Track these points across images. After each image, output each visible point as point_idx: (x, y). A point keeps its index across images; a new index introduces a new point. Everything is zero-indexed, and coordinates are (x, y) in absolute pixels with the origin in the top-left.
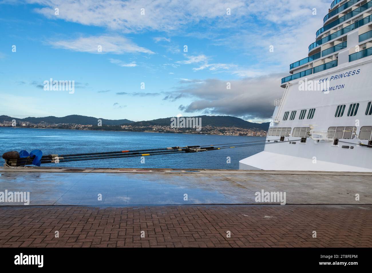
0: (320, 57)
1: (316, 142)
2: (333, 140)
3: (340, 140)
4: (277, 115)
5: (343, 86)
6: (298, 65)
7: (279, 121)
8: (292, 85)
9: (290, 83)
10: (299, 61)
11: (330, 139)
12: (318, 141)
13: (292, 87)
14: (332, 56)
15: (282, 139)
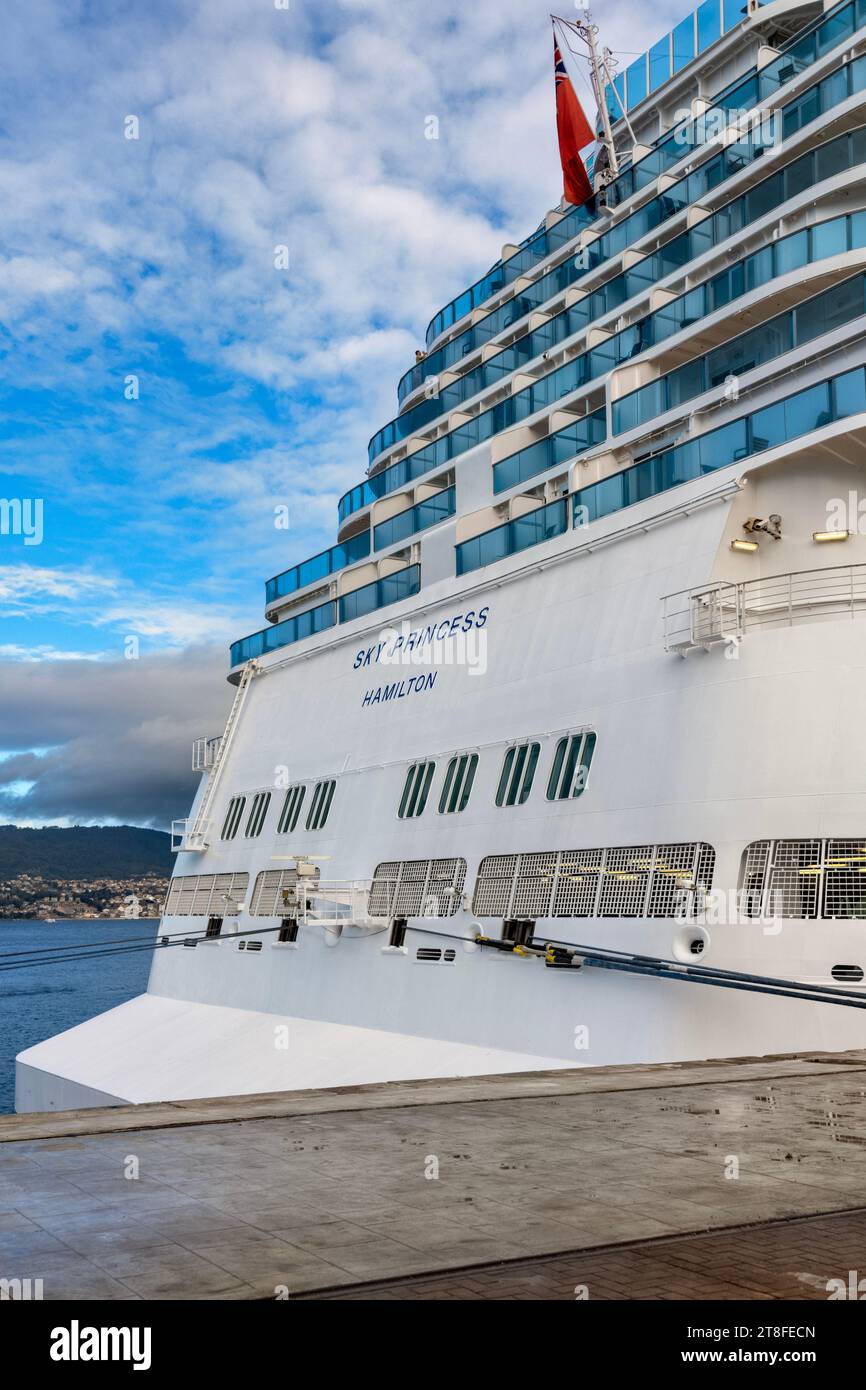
0: (367, 553)
1: (331, 938)
2: (387, 923)
3: (411, 922)
4: (201, 815)
5: (431, 680)
6: (294, 583)
7: (206, 845)
8: (264, 675)
9: (254, 667)
10: (297, 567)
11: (377, 921)
12: (340, 928)
13: (264, 684)
14: (409, 549)
15: (214, 928)
